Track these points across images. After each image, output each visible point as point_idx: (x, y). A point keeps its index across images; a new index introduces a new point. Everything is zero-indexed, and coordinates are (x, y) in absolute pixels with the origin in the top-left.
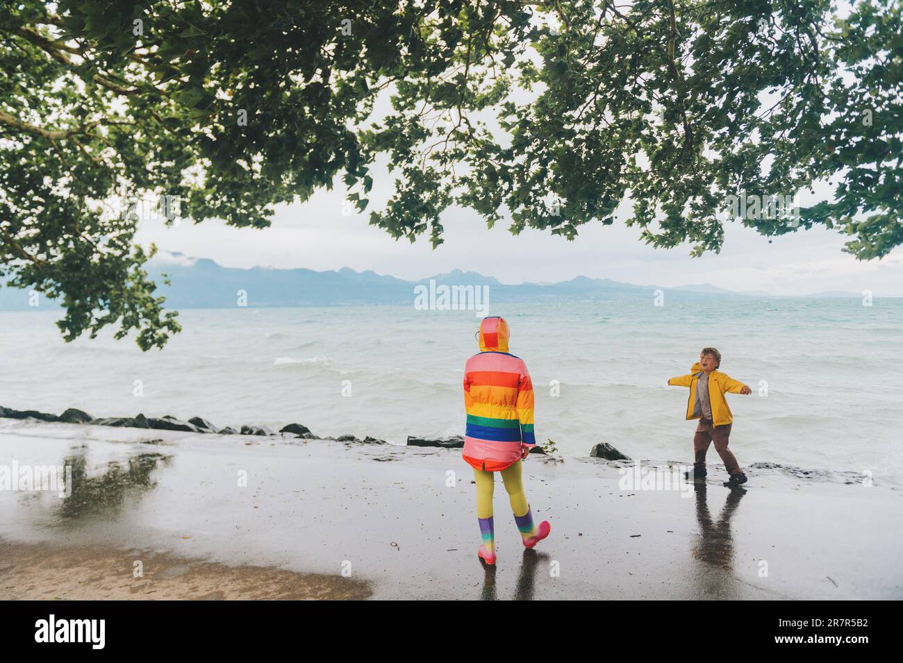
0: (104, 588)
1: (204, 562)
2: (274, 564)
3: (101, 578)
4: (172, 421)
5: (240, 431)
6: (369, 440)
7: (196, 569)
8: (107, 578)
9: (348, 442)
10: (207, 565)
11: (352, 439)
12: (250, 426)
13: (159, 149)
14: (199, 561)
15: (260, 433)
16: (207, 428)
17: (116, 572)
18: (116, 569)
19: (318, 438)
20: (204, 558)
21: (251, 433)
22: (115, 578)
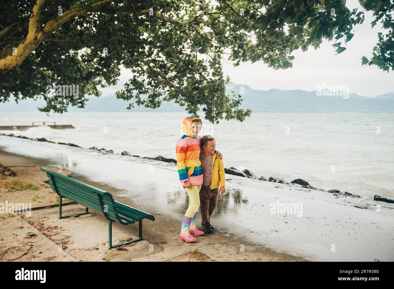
0: (216, 249)
1: (262, 246)
2: (301, 256)
3: (214, 244)
4: (235, 170)
5: (268, 180)
6: (347, 194)
7: (259, 250)
8: (216, 244)
9: (337, 194)
10: (264, 249)
11: (338, 192)
12: (274, 178)
13: (232, 25)
14: (260, 246)
15: (281, 182)
16: (252, 176)
17: (220, 242)
18: (220, 241)
19: (316, 189)
20: (262, 245)
21: (275, 181)
22: (220, 245)
